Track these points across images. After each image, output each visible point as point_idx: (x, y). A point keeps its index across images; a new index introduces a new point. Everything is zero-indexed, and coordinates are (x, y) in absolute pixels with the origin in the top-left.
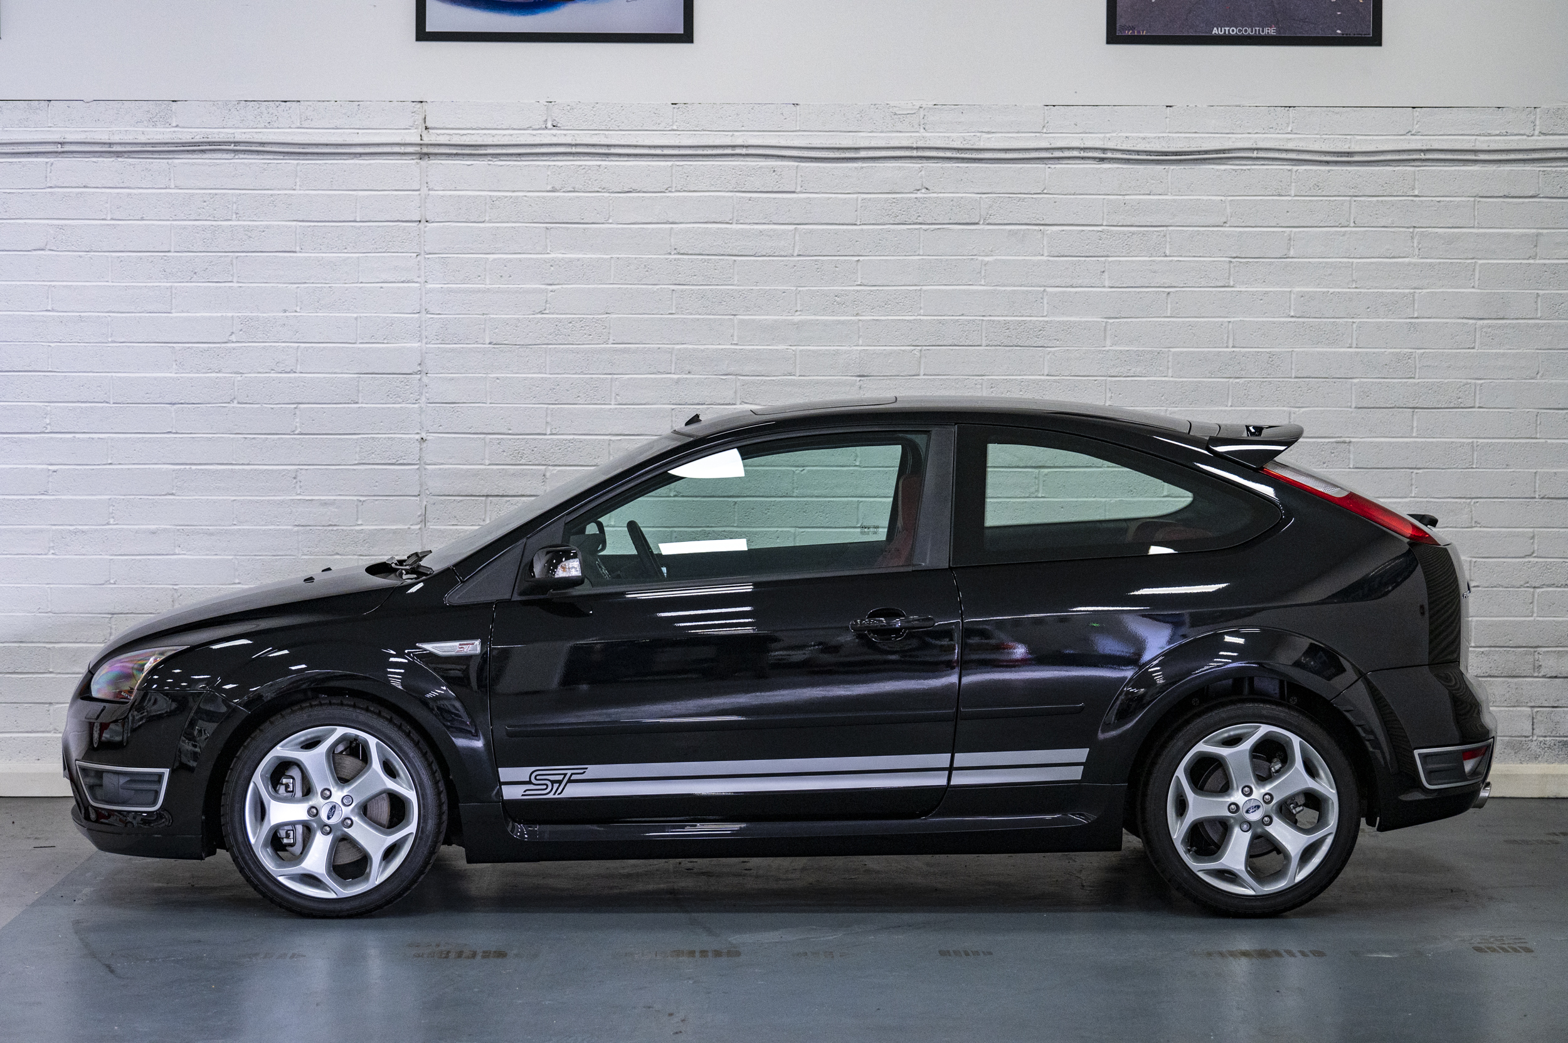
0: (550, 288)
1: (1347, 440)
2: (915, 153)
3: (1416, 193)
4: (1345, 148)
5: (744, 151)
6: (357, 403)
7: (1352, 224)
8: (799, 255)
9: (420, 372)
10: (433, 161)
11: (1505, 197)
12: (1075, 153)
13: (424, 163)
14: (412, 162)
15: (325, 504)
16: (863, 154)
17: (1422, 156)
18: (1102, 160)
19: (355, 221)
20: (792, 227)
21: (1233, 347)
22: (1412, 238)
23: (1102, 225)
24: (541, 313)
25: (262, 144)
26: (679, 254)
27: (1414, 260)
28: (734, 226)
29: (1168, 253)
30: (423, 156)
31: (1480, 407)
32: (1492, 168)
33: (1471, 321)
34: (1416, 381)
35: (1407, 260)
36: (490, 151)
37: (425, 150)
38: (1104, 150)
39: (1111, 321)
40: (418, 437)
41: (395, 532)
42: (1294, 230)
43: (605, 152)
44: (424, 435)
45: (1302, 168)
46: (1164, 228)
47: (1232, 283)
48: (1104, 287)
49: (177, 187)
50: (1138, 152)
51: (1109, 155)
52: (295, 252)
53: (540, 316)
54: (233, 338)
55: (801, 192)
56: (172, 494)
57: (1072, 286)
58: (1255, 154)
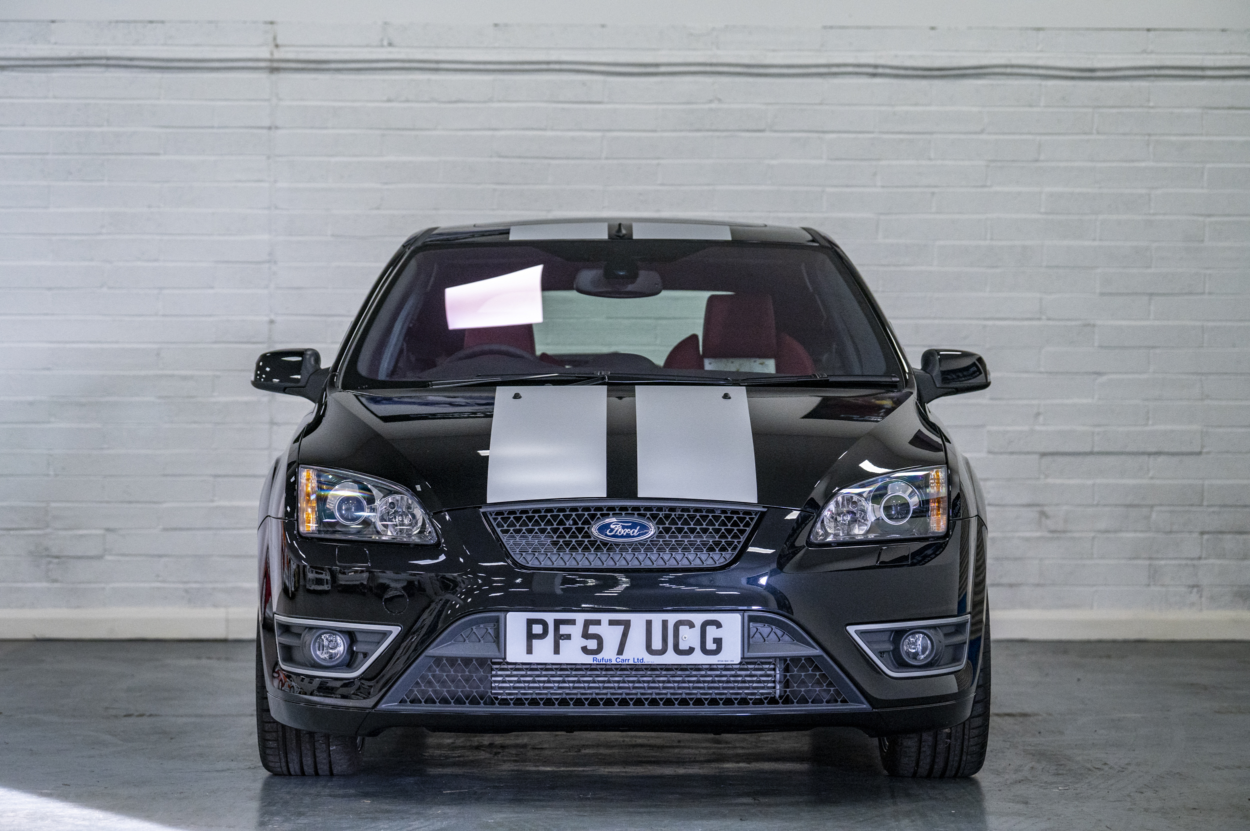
0: (386, 187)
1: (1092, 322)
2: (708, 69)
3: (1151, 104)
4: (1088, 65)
5: (557, 67)
6: (212, 288)
7: (1094, 132)
8: (607, 158)
9: (269, 262)
10: (282, 75)
11: (1229, 108)
12: (850, 69)
13: (275, 77)
14: (263, 76)
15: (185, 378)
16: (663, 69)
17: (1156, 72)
18: (874, 75)
19: (213, 127)
20: (599, 134)
21: (992, 239)
22: (1148, 145)
23: (872, 132)
24: (378, 208)
25: (131, 59)
26: (500, 156)
27: (1151, 164)
28: (549, 133)
29: (932, 156)
30: (273, 70)
31: (1210, 293)
32: (1218, 83)
33: (1201, 219)
34: (1153, 270)
35: (1143, 164)
36: (333, 66)
37: (275, 65)
38: (876, 66)
39: (882, 217)
40: (266, 319)
41: (246, 403)
42: (1044, 138)
43: (434, 67)
44: (273, 317)
45: (1051, 83)
46: (928, 137)
47: (989, 184)
48: (875, 186)
49: (55, 97)
50: (906, 68)
51: (880, 71)
52: (158, 154)
53: (375, 212)
54: (104, 231)
55: (607, 103)
56: (49, 369)
57: (847, 186)
58: (1009, 70)
